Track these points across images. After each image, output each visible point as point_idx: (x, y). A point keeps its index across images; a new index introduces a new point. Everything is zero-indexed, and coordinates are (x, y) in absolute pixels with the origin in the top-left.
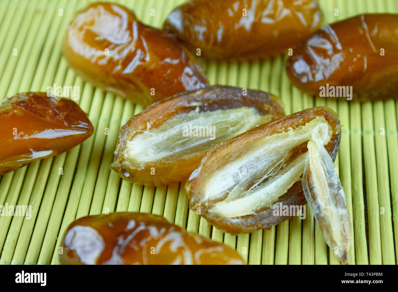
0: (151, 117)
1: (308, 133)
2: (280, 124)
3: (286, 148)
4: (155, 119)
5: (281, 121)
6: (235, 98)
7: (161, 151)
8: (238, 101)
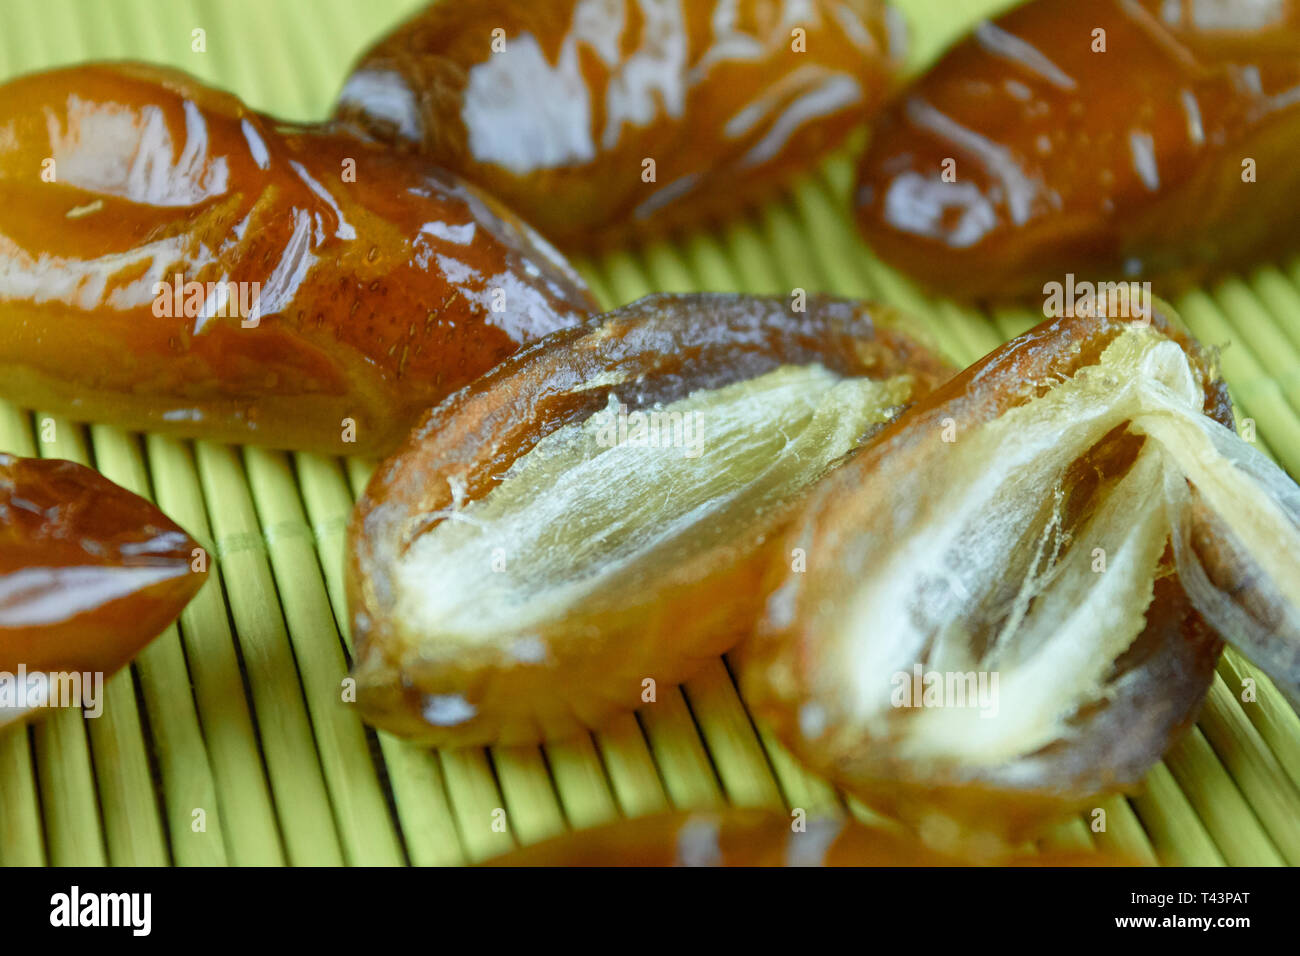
0: (456, 453)
1: (1126, 387)
2: (1014, 369)
3: (1047, 469)
4: (474, 459)
5: (1012, 357)
6: (742, 338)
7: (537, 588)
8: (750, 347)
